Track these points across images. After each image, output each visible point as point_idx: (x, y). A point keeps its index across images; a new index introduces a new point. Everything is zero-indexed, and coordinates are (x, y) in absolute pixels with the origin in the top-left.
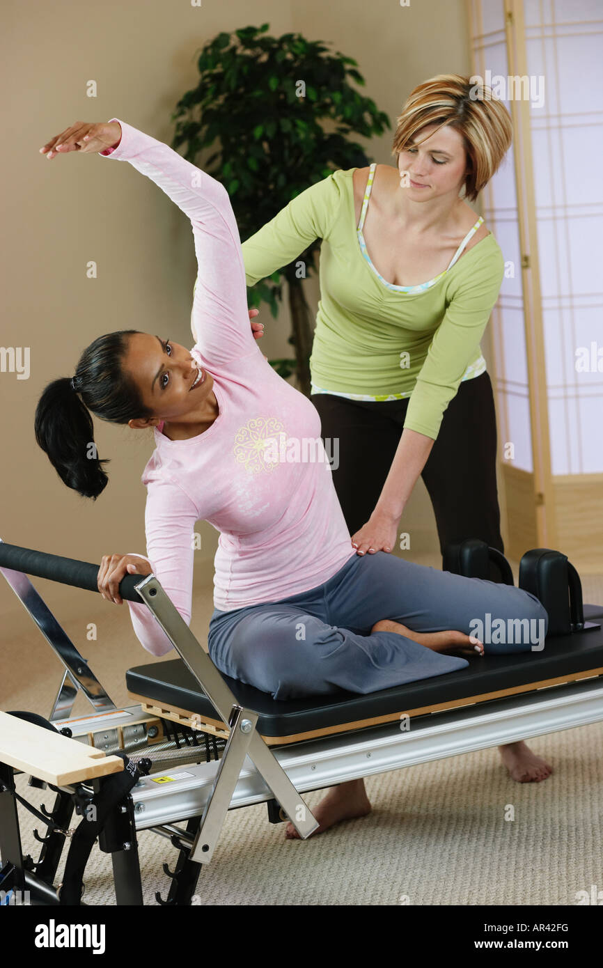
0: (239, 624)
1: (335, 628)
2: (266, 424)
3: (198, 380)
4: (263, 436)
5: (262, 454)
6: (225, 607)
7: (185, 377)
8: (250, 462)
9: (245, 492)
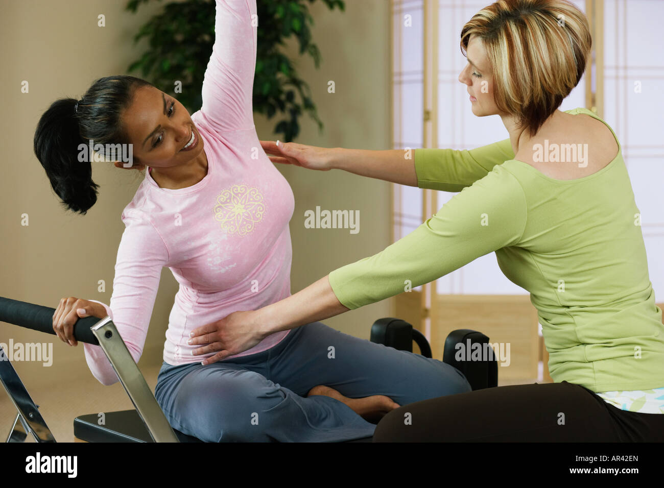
0: (185, 378)
1: (278, 386)
2: (248, 192)
3: (189, 144)
4: (243, 202)
5: (239, 217)
6: (174, 361)
7: (176, 140)
8: (226, 222)
9: (216, 248)
